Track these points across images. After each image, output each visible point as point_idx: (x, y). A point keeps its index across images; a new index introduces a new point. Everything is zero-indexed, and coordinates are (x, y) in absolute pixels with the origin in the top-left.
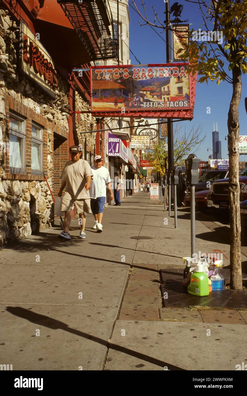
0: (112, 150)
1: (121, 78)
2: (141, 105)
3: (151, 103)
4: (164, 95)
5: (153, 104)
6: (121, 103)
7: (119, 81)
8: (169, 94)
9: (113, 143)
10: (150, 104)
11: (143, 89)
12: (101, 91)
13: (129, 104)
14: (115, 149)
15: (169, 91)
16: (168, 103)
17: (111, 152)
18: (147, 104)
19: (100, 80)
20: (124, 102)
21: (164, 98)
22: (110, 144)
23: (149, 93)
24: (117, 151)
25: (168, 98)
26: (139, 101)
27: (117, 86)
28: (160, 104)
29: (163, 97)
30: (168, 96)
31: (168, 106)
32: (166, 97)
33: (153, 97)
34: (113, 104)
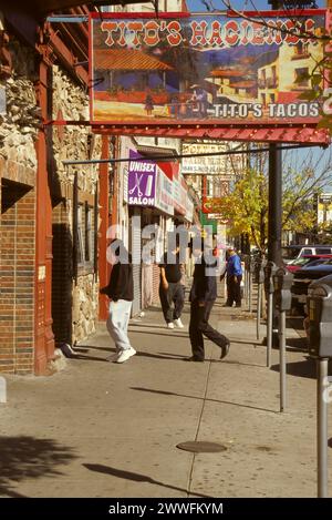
0: (136, 190)
1: (163, 45)
2: (208, 111)
3: (233, 106)
4: (263, 88)
5: (237, 109)
6: (162, 104)
7: (158, 52)
8: (274, 86)
9: (140, 173)
10: (229, 109)
11: (213, 73)
12: (115, 74)
13: (179, 106)
14: (143, 189)
15: (276, 79)
16: (272, 106)
17: (135, 195)
18: (221, 108)
19: (111, 48)
20: (169, 101)
21: (263, 95)
22: (132, 175)
23: (226, 81)
24: (149, 193)
25: (272, 96)
26: (204, 100)
27: (152, 64)
28: (252, 109)
29: (260, 92)
30: (272, 91)
31: (272, 115)
32: (268, 92)
33: (237, 92)
34: (142, 106)
